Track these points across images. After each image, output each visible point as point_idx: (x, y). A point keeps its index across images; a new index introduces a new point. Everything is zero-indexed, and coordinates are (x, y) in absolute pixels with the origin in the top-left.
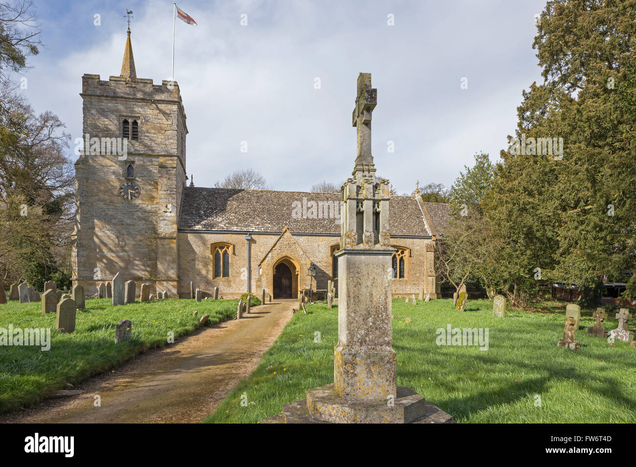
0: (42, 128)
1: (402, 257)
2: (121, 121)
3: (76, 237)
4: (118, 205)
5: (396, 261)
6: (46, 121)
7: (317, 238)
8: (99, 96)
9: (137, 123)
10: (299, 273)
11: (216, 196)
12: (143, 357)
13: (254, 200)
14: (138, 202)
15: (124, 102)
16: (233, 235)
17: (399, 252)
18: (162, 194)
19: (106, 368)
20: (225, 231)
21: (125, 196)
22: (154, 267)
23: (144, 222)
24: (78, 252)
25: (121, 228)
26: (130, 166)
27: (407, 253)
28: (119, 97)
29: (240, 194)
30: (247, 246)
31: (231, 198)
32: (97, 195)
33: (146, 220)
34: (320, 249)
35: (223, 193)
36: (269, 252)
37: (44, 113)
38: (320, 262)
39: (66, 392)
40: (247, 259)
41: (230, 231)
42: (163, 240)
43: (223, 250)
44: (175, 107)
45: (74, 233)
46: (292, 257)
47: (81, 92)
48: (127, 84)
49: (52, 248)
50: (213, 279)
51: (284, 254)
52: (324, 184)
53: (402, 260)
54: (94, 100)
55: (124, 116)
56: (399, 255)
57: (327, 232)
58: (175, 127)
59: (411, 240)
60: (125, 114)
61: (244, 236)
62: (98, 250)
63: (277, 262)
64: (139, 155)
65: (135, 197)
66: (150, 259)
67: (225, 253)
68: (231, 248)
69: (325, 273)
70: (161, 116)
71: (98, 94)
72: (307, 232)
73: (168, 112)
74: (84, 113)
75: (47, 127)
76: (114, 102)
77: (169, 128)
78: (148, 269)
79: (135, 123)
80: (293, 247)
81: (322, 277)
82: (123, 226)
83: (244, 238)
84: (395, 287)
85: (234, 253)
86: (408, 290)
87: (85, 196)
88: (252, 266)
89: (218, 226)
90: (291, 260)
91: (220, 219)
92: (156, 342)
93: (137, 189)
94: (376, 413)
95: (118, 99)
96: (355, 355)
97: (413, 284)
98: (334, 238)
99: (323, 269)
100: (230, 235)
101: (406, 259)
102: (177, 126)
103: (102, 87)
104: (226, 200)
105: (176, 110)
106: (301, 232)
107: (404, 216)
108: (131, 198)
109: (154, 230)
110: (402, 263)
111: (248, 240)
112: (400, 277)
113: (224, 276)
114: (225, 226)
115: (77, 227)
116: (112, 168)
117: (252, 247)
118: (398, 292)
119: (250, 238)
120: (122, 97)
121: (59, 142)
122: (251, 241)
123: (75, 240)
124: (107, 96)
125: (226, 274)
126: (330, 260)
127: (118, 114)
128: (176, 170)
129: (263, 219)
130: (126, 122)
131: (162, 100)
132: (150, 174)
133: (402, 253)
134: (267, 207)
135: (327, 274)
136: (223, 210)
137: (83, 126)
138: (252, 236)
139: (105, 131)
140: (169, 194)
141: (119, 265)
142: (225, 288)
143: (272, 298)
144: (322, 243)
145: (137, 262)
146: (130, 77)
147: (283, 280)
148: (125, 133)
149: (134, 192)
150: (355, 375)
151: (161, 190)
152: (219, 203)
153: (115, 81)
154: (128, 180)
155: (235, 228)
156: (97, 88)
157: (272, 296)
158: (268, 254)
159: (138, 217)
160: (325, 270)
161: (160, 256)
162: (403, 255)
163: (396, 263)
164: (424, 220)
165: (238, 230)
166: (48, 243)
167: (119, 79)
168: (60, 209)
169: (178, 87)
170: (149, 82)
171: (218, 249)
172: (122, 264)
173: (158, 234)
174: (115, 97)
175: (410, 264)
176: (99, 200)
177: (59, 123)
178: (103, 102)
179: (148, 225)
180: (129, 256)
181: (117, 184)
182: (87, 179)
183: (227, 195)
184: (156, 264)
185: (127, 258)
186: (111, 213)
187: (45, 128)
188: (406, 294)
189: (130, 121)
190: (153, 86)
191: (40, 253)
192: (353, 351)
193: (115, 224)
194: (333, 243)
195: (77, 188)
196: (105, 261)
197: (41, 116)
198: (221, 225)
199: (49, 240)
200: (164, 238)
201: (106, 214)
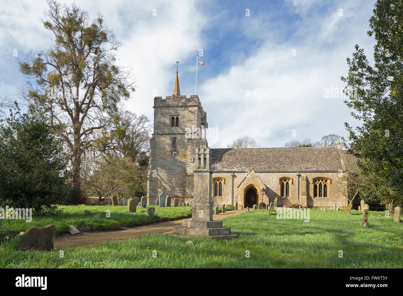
0: (140, 123)
1: (325, 184)
2: (171, 118)
3: (149, 176)
4: (168, 160)
5: (322, 186)
6: (141, 120)
7: (272, 173)
8: (161, 107)
9: (178, 118)
10: (259, 193)
11: (217, 153)
12: (158, 223)
13: (237, 154)
14: (177, 158)
15: (172, 109)
16: (225, 173)
17: (324, 181)
18: (189, 153)
19: (141, 223)
20: (220, 171)
21: (172, 155)
22: (184, 190)
23: (180, 168)
24: (150, 183)
25: (170, 172)
26: (174, 140)
27: (328, 181)
28: (170, 106)
29: (230, 151)
30: (231, 179)
31: (225, 154)
32: (159, 155)
33: (181, 167)
34: (273, 180)
35: (221, 151)
36: (242, 182)
37: (141, 116)
38: (273, 187)
39: (124, 228)
40: (232, 186)
41: (223, 171)
42: (189, 177)
43: (219, 182)
44: (196, 108)
45: (148, 175)
46: (255, 185)
47: (153, 106)
48: (174, 99)
49: (143, 183)
50: (214, 197)
51: (250, 183)
52: (293, 141)
53: (325, 186)
54: (159, 109)
55: (172, 115)
56: (323, 183)
57: (278, 170)
58: (196, 118)
59: (332, 173)
60: (173, 114)
61: (230, 173)
62: (159, 182)
63: (246, 187)
64: (179, 134)
65: (176, 155)
66: (182, 187)
67: (220, 183)
68: (223, 180)
69: (276, 194)
70: (190, 114)
71: (161, 106)
72: (266, 170)
73: (193, 111)
74: (154, 116)
75: (142, 122)
76: (168, 109)
77: (193, 119)
78: (182, 192)
79: (177, 118)
80: (256, 179)
81: (274, 196)
82: (171, 170)
83: (230, 174)
84: (321, 203)
85: (225, 183)
86: (329, 204)
87: (154, 156)
88: (234, 190)
89: (217, 169)
90: (255, 186)
91: (218, 165)
92: (166, 218)
93: (177, 151)
94: (197, 223)
95: (170, 107)
96: (196, 206)
97: (333, 201)
98: (282, 173)
99: (275, 192)
100: (223, 173)
101: (328, 185)
102: (197, 118)
103: (163, 102)
104: (222, 154)
105: (197, 109)
106: (262, 170)
107: (328, 159)
108: (174, 156)
109: (185, 171)
110: (325, 188)
111: (232, 176)
112: (324, 196)
113: (219, 196)
114: (220, 169)
115: (150, 171)
116: (166, 141)
117: (234, 180)
118: (323, 206)
119: (233, 175)
120: (172, 106)
121: (147, 129)
122: (234, 176)
123: (149, 178)
124: (165, 107)
125: (220, 194)
126: (279, 186)
127: (170, 115)
128: (196, 141)
129: (241, 164)
130: (173, 118)
131: (190, 106)
132: (183, 143)
133: (326, 181)
134: (244, 157)
135: (277, 194)
136: (220, 160)
137: (154, 122)
138: (235, 173)
139: (163, 123)
140: (192, 153)
141: (168, 190)
142: (220, 202)
143: (243, 207)
144: (274, 176)
145: (177, 189)
146: (177, 95)
147: (252, 198)
148: (173, 123)
149: (176, 153)
150: (196, 213)
151: (188, 151)
152: (218, 156)
153: (169, 98)
154: (173, 147)
155: (225, 170)
156: (161, 103)
157: (243, 206)
158: (241, 183)
159: (178, 165)
160: (276, 192)
161: (187, 185)
162: (326, 183)
163: (322, 188)
164: (342, 161)
165: (227, 171)
166: (140, 181)
167: (170, 98)
168: (147, 163)
169: (198, 98)
170: (184, 97)
171: (216, 181)
172: (170, 190)
173: (186, 174)
174: (168, 107)
175: (331, 188)
176: (160, 158)
177: (147, 120)
178: (162, 110)
179: (182, 169)
180: (173, 185)
181: (169, 149)
182: (155, 148)
183: (223, 152)
184: (185, 189)
185: (172, 186)
186: (165, 164)
187: (141, 123)
188: (328, 207)
189: (175, 117)
190: (186, 99)
191: (137, 186)
192: (196, 205)
193: (167, 169)
194: (281, 177)
195: (150, 152)
196: (162, 188)
197: (140, 117)
198: (219, 168)
199: (141, 179)
200: (189, 176)
201: (163, 165)
